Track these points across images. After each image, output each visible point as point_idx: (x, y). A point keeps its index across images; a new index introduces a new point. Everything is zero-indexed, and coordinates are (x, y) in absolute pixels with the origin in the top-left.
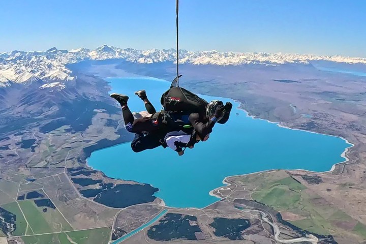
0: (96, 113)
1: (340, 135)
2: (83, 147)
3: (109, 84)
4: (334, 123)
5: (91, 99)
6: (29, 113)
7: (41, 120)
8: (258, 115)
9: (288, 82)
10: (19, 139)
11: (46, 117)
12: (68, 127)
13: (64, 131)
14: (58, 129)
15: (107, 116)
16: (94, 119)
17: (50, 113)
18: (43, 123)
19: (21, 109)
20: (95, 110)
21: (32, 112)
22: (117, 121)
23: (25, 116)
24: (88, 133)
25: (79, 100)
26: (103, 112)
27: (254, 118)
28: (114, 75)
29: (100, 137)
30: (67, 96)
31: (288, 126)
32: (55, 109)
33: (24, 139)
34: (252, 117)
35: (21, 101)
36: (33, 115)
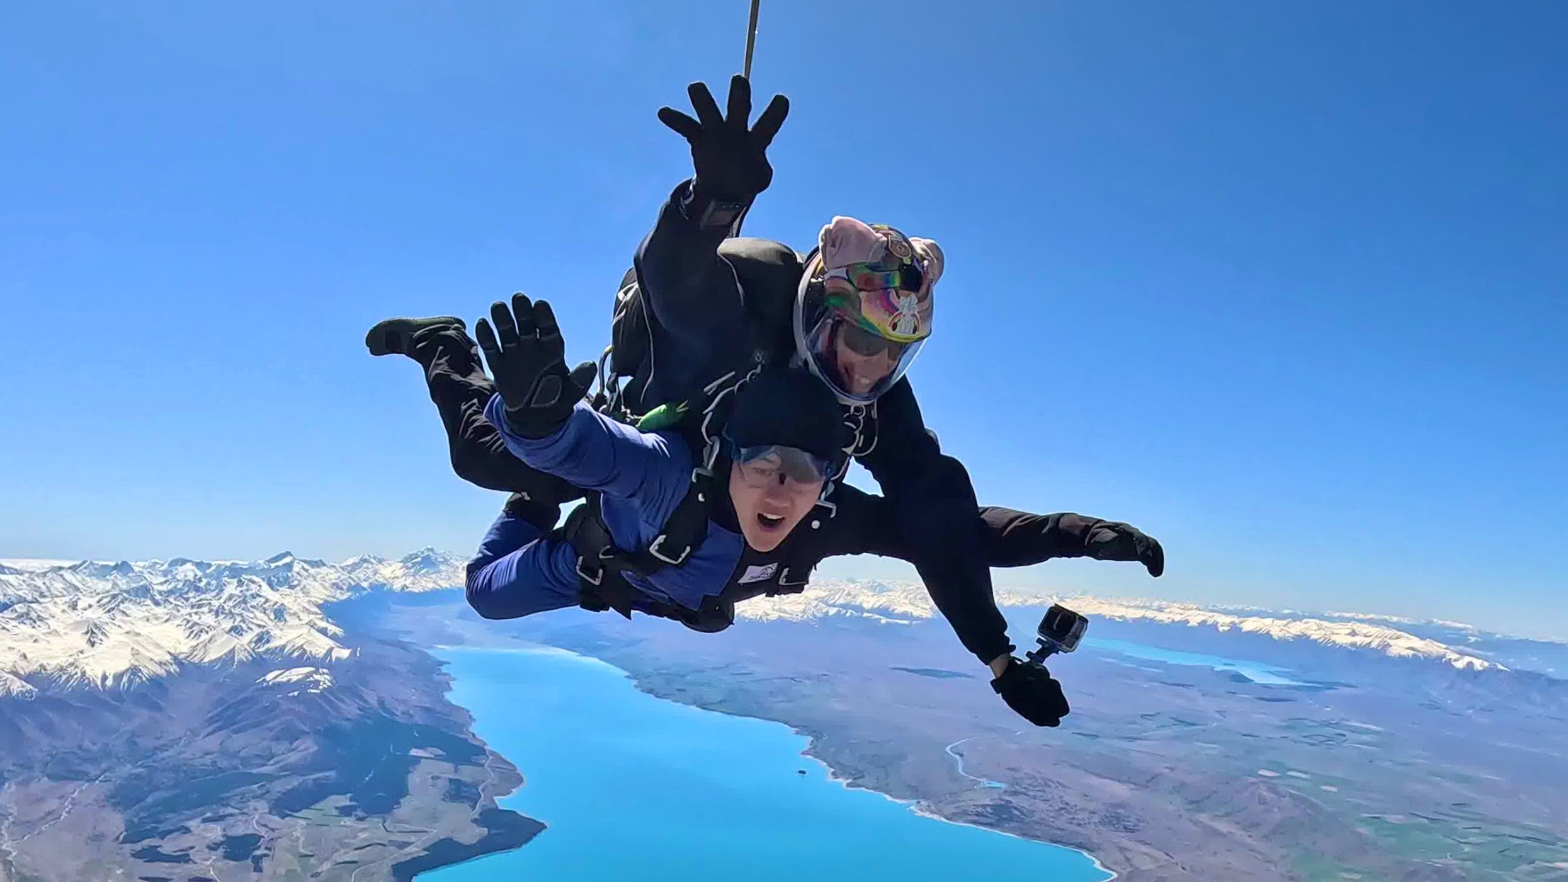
0: (418, 759)
1: (1080, 846)
2: (390, 861)
3: (444, 669)
4: (1065, 807)
5: (401, 719)
6: (235, 755)
7: (270, 778)
8: (857, 777)
9: (945, 676)
10: (216, 832)
11: (282, 769)
12: (344, 801)
13: (336, 812)
14: (318, 806)
15: (446, 769)
16: (414, 779)
17: (293, 758)
18: (279, 788)
19: (212, 743)
20: (414, 752)
21: (242, 754)
22: (475, 785)
23: (224, 763)
24: (399, 822)
25: (369, 722)
26: (437, 757)
27: (848, 785)
28: (458, 640)
29: (436, 833)
30: (336, 708)
31: (939, 812)
32: (308, 747)
33: (230, 833)
34: (843, 782)
35: (211, 721)
36: (245, 762)
